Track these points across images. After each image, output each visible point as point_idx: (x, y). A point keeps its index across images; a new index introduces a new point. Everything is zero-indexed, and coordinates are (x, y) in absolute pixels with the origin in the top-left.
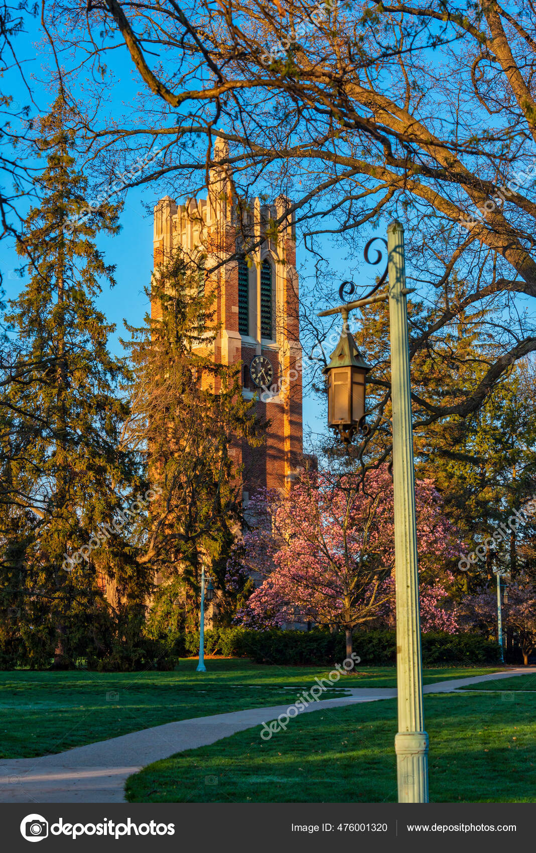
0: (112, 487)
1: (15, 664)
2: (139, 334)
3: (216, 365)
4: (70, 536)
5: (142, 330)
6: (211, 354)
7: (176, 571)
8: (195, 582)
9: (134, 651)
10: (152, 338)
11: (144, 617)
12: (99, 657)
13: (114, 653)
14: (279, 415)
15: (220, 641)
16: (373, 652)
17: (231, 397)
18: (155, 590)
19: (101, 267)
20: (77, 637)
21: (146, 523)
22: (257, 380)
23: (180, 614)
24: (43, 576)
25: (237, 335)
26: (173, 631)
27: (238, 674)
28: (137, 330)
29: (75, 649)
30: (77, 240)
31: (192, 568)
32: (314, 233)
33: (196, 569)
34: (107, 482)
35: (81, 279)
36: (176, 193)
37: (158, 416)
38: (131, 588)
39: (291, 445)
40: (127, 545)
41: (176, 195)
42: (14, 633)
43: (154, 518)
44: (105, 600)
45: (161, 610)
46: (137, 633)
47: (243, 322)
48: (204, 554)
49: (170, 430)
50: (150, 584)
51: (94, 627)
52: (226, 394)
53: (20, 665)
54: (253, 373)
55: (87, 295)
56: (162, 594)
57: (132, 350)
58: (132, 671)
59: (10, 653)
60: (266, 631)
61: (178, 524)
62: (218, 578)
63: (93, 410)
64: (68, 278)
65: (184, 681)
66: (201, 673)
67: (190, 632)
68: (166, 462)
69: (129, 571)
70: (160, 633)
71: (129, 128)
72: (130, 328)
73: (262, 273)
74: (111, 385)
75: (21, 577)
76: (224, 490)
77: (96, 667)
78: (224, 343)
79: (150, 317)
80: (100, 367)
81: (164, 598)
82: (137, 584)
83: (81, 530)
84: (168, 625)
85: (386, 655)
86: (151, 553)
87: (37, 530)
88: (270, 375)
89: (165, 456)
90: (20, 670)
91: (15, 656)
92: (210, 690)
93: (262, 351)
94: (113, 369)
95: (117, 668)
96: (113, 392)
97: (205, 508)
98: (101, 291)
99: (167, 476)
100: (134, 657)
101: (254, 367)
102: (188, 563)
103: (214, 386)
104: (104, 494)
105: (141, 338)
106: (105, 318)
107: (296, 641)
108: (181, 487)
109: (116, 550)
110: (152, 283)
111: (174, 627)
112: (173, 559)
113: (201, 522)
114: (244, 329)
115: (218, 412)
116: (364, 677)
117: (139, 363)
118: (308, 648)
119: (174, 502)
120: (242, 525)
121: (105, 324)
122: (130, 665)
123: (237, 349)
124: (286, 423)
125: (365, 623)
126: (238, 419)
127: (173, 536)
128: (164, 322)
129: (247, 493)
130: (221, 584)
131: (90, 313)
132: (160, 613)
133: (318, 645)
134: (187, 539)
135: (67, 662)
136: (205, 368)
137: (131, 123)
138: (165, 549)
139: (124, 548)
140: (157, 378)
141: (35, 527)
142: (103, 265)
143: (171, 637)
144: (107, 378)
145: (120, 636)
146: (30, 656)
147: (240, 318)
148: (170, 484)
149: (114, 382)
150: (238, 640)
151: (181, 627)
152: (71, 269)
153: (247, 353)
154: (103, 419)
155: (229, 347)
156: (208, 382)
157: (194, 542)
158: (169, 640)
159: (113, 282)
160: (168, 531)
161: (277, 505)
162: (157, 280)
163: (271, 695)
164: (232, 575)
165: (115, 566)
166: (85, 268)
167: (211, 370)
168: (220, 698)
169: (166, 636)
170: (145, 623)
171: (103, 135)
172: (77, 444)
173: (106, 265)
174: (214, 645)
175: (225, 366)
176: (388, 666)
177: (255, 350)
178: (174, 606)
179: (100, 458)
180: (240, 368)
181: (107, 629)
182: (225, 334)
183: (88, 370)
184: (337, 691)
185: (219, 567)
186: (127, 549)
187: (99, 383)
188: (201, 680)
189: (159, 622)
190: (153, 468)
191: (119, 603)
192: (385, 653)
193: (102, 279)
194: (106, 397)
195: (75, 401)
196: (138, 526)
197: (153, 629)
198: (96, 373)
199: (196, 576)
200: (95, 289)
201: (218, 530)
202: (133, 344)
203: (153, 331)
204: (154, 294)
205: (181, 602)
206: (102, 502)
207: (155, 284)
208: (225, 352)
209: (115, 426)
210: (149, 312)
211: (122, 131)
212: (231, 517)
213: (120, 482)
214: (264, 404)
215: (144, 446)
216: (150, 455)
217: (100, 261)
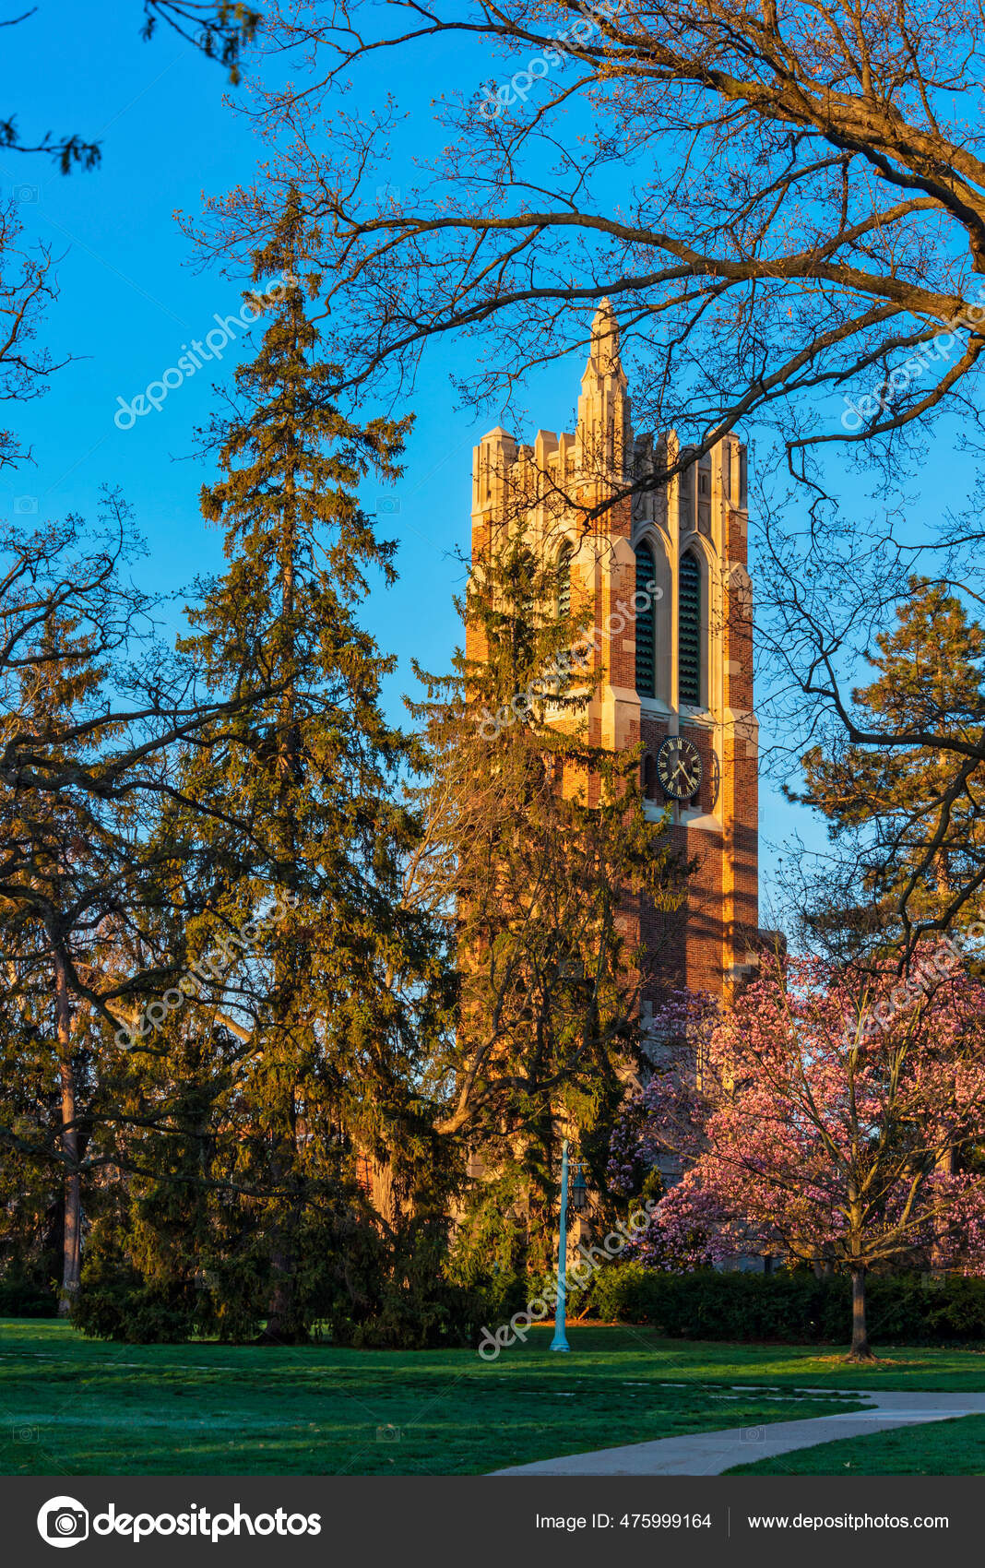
0: (387, 981)
1: (190, 1331)
2: (442, 689)
3: (590, 751)
4: (301, 1076)
5: (447, 681)
6: (583, 727)
7: (511, 1153)
8: (547, 1176)
9: (427, 1309)
10: (468, 697)
11: (446, 1240)
12: (356, 1319)
13: (386, 1312)
14: (713, 851)
15: (595, 1291)
16: (903, 1317)
17: (621, 813)
18: (469, 1187)
19: (368, 544)
20: (313, 1277)
21: (454, 1056)
22: (671, 785)
23: (518, 1238)
24: (245, 1157)
25: (632, 695)
26: (503, 1270)
27: (633, 1356)
28: (438, 681)
29: (308, 1302)
30: (321, 491)
31: (541, 1146)
32: (806, 442)
33: (550, 1149)
34: (376, 971)
35: (329, 569)
36: (521, 358)
37: (477, 847)
38: (421, 1182)
39: (735, 910)
40: (415, 1097)
41: (523, 362)
42: (187, 1268)
43: (468, 1049)
44: (368, 1207)
45: (481, 1227)
46: (431, 1272)
47: (644, 671)
48: (565, 1120)
49: (501, 878)
50: (457, 1175)
51: (347, 1259)
52: (611, 807)
53: (201, 1333)
54: (663, 770)
55: (340, 600)
56: (482, 1197)
57: (427, 719)
58: (421, 1348)
59: (179, 1309)
60: (686, 1272)
61: (515, 1060)
62: (592, 1167)
63: (350, 828)
64: (303, 566)
65: (526, 1369)
66: (559, 1355)
67: (536, 1273)
68: (492, 938)
69: (418, 1147)
70: (478, 1274)
71: (426, 216)
72: (424, 677)
73: (681, 577)
74: (385, 777)
75: (202, 1158)
76: (604, 995)
77: (350, 1338)
78: (608, 711)
79: (464, 655)
80: (364, 743)
81: (485, 1207)
82: (433, 1175)
83: (322, 1065)
84: (493, 1259)
85: (929, 1324)
86: (462, 1116)
87: (236, 1065)
88: (696, 776)
89: (490, 927)
90: (200, 1343)
91: (189, 1315)
92: (579, 1391)
93: (681, 727)
94: (392, 745)
95: (393, 1343)
96: (390, 793)
97: (568, 1030)
98: (368, 591)
99: (494, 964)
100: (426, 1320)
101: (664, 759)
102: (533, 1138)
103: (586, 792)
104: (370, 995)
105: (447, 696)
106: (376, 645)
107: (748, 1295)
108: (521, 988)
109: (391, 1105)
110: (468, 589)
111: (504, 1262)
112: (504, 1130)
113: (561, 1056)
114: (646, 685)
115: (596, 841)
116: (889, 1368)
117: (442, 745)
118: (772, 1307)
119: (508, 1016)
120: (640, 1065)
121: (376, 657)
122: (418, 1336)
123: (633, 722)
124: (726, 867)
125: (891, 1259)
126: (635, 857)
127: (505, 1082)
128: (491, 666)
129: (649, 1004)
130: (597, 1177)
131: (345, 634)
132: (477, 1235)
133: (792, 1302)
134: (532, 1086)
135: (293, 1327)
136: (569, 755)
137: (430, 205)
138: (489, 1110)
139: (407, 1102)
140: (477, 774)
141: (232, 1060)
142: (372, 540)
143: (499, 1283)
144: (377, 763)
145: (399, 1279)
146: (220, 1315)
147: (638, 664)
148: (500, 980)
149: (392, 773)
150: (630, 1289)
151: (519, 1260)
152: (309, 549)
153: (651, 731)
154: (368, 846)
155: (617, 718)
156: (575, 782)
157: (546, 1097)
158: (496, 1289)
159: (392, 574)
160: (495, 1075)
161: (710, 1024)
162: (477, 584)
163: (711, 1404)
164: (622, 1162)
165: (389, 1137)
166: (336, 545)
167: (581, 761)
168: (605, 1410)
169: (489, 1279)
170: (449, 1255)
171: (372, 229)
172: (316, 894)
173: (379, 542)
174: (584, 1298)
175: (610, 753)
176: (932, 1347)
177: (666, 726)
178: (505, 1222)
179: (362, 922)
180: (639, 758)
181: (373, 1264)
182: (609, 694)
183: (339, 746)
184: (844, 1397)
185: (594, 1147)
186: (413, 1106)
187: (363, 774)
188: (561, 1369)
189: (475, 1251)
190: (468, 949)
191: (398, 1211)
192: (927, 1319)
193: (370, 569)
194: (376, 802)
195: (315, 807)
196: (438, 1064)
197: (464, 1267)
198: (356, 754)
199: (549, 1163)
200: (356, 587)
201: (594, 1072)
202: (429, 707)
203: (470, 683)
204: (472, 611)
205: (519, 1215)
206: (366, 1009)
207: (474, 591)
208: (608, 729)
209: (393, 860)
210: (462, 648)
211: (412, 221)
212: (618, 1049)
213: (402, 971)
214: (685, 829)
215: (449, 907)
216: (461, 924)
217: (367, 532)
